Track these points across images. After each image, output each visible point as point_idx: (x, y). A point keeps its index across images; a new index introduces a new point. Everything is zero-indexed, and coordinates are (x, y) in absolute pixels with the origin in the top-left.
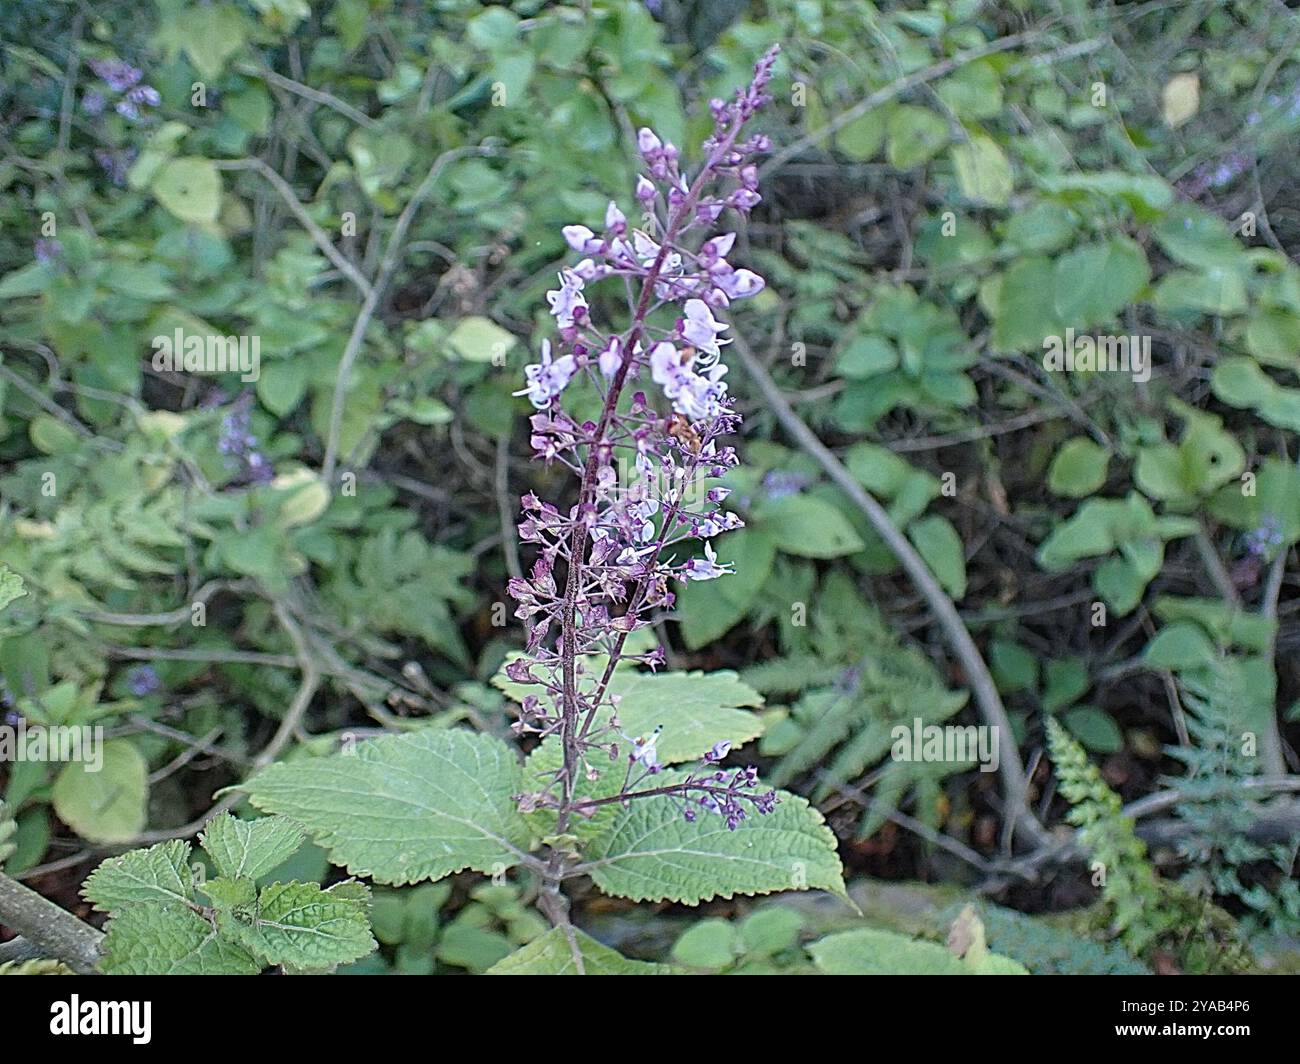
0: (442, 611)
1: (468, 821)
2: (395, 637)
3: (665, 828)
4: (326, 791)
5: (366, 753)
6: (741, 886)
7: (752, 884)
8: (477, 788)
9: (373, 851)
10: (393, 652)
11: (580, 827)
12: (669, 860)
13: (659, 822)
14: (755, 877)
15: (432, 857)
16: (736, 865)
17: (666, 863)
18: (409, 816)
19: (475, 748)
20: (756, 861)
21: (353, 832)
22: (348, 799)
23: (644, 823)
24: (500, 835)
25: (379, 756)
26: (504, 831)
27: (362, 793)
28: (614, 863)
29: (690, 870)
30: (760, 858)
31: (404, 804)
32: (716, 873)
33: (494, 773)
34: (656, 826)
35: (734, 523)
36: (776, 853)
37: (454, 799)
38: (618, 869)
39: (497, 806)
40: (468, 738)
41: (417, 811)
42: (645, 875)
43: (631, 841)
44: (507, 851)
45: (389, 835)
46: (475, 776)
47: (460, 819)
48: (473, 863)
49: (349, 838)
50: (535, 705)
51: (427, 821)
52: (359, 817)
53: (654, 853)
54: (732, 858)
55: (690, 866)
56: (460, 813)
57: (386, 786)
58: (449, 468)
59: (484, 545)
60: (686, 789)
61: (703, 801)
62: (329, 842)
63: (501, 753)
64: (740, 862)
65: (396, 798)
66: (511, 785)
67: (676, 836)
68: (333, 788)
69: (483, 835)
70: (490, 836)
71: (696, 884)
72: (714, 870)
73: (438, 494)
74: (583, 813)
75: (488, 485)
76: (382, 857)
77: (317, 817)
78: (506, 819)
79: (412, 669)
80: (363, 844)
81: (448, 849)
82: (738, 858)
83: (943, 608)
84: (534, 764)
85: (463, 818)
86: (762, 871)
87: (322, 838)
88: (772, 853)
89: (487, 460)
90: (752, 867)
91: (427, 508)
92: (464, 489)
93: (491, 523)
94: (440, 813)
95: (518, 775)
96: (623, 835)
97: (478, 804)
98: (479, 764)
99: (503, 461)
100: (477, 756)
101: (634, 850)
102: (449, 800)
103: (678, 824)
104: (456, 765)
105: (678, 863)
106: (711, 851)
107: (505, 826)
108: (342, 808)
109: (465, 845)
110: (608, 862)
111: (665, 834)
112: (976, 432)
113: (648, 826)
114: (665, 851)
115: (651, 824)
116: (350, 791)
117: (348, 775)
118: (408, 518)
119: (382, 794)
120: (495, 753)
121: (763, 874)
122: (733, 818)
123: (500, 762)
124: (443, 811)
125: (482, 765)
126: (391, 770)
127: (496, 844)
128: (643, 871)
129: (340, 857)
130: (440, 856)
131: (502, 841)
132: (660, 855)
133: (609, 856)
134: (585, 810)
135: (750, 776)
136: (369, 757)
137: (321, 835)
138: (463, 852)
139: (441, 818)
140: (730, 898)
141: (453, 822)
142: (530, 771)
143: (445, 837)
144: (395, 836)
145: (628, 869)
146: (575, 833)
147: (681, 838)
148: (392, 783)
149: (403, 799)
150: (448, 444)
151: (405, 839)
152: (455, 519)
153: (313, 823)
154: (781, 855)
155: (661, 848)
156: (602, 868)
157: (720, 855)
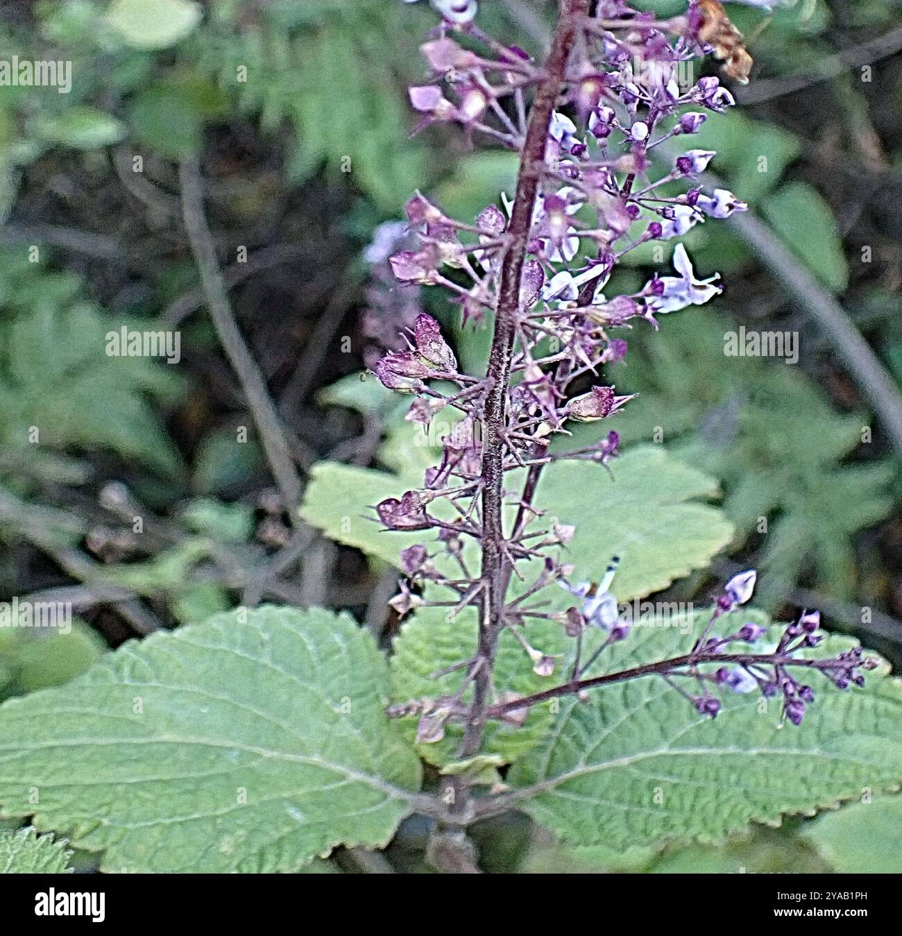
0: (134, 406)
1: (316, 759)
2: (75, 452)
3: (632, 718)
4: (73, 748)
5: (126, 670)
6: (788, 800)
7: (804, 793)
8: (320, 701)
9: (174, 843)
10: (75, 472)
11: (500, 738)
12: (654, 771)
13: (620, 707)
14: (804, 780)
15: (276, 835)
16: (764, 762)
17: (651, 777)
18: (220, 768)
19: (302, 635)
20: (795, 751)
21: (135, 814)
22: (114, 757)
23: (597, 715)
24: (370, 772)
25: (149, 672)
26: (376, 763)
27: (135, 741)
28: (560, 787)
29: (694, 784)
30: (800, 746)
31: (206, 747)
32: (738, 783)
33: (342, 672)
34: (616, 715)
35: (731, 207)
36: (824, 733)
37: (285, 724)
38: (572, 797)
39: (357, 725)
40: (291, 619)
41: (233, 758)
42: (620, 800)
43: (582, 747)
44: (385, 796)
45: (195, 807)
46: (312, 679)
47: (301, 758)
48: (346, 834)
49: (130, 826)
50: (423, 561)
51: (251, 770)
52: (141, 785)
53: (625, 761)
54: (754, 752)
55: (692, 776)
56: (301, 749)
57: (171, 723)
58: (117, 206)
59: (180, 306)
60: (695, 663)
61: (720, 676)
62: (98, 840)
63: (347, 637)
64: (772, 758)
65: (193, 739)
66: (374, 687)
67: (653, 727)
68: (83, 740)
69: (342, 777)
70: (355, 776)
71: (712, 807)
72: (733, 777)
73: (105, 246)
74: (511, 721)
75: (175, 224)
76: (192, 850)
77: (68, 798)
78: (375, 743)
79: (114, 496)
80: (156, 832)
81: (298, 816)
82: (765, 750)
83: (822, 307)
84: (409, 647)
85: (307, 754)
86: (810, 767)
87: (83, 837)
88: (818, 735)
89: (169, 189)
90: (792, 763)
91: (92, 267)
92: (144, 232)
93: (185, 275)
94: (268, 754)
95: (382, 668)
96: (566, 739)
97: (327, 727)
98: (315, 659)
99: (192, 188)
100: (310, 648)
101: (589, 761)
102: (278, 727)
103: (654, 708)
104: (279, 668)
105: (670, 773)
106: (717, 744)
107: (376, 755)
108: (109, 775)
109: (319, 801)
110: (550, 786)
111: (634, 728)
112: (829, 66)
113: (604, 719)
114: (641, 755)
115: (608, 714)
116: (113, 740)
117: (105, 712)
118: (69, 283)
119: (167, 737)
120: (338, 638)
121: (814, 771)
122: (794, 703)
123: (350, 651)
124: (273, 748)
125: (322, 660)
126: (175, 693)
127: (366, 786)
128: (613, 794)
129: (121, 860)
130: (286, 830)
131: (374, 781)
132: (636, 764)
133: (549, 775)
134: (513, 714)
135: (809, 628)
136: (133, 677)
137: (83, 828)
138: (321, 815)
139: (270, 760)
140: (777, 823)
141: (291, 763)
142: (403, 660)
143: (286, 795)
144: (206, 808)
145: (589, 794)
146: (493, 751)
147: (662, 729)
148: (180, 715)
149: (204, 740)
150: (112, 175)
151: (223, 810)
152: (135, 277)
153: (65, 809)
154: (832, 735)
155: (633, 753)
156: (541, 797)
157: (732, 749)
